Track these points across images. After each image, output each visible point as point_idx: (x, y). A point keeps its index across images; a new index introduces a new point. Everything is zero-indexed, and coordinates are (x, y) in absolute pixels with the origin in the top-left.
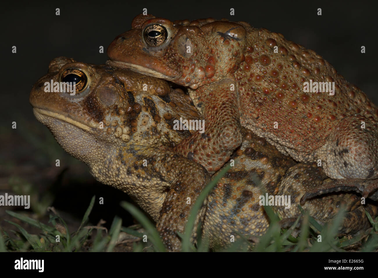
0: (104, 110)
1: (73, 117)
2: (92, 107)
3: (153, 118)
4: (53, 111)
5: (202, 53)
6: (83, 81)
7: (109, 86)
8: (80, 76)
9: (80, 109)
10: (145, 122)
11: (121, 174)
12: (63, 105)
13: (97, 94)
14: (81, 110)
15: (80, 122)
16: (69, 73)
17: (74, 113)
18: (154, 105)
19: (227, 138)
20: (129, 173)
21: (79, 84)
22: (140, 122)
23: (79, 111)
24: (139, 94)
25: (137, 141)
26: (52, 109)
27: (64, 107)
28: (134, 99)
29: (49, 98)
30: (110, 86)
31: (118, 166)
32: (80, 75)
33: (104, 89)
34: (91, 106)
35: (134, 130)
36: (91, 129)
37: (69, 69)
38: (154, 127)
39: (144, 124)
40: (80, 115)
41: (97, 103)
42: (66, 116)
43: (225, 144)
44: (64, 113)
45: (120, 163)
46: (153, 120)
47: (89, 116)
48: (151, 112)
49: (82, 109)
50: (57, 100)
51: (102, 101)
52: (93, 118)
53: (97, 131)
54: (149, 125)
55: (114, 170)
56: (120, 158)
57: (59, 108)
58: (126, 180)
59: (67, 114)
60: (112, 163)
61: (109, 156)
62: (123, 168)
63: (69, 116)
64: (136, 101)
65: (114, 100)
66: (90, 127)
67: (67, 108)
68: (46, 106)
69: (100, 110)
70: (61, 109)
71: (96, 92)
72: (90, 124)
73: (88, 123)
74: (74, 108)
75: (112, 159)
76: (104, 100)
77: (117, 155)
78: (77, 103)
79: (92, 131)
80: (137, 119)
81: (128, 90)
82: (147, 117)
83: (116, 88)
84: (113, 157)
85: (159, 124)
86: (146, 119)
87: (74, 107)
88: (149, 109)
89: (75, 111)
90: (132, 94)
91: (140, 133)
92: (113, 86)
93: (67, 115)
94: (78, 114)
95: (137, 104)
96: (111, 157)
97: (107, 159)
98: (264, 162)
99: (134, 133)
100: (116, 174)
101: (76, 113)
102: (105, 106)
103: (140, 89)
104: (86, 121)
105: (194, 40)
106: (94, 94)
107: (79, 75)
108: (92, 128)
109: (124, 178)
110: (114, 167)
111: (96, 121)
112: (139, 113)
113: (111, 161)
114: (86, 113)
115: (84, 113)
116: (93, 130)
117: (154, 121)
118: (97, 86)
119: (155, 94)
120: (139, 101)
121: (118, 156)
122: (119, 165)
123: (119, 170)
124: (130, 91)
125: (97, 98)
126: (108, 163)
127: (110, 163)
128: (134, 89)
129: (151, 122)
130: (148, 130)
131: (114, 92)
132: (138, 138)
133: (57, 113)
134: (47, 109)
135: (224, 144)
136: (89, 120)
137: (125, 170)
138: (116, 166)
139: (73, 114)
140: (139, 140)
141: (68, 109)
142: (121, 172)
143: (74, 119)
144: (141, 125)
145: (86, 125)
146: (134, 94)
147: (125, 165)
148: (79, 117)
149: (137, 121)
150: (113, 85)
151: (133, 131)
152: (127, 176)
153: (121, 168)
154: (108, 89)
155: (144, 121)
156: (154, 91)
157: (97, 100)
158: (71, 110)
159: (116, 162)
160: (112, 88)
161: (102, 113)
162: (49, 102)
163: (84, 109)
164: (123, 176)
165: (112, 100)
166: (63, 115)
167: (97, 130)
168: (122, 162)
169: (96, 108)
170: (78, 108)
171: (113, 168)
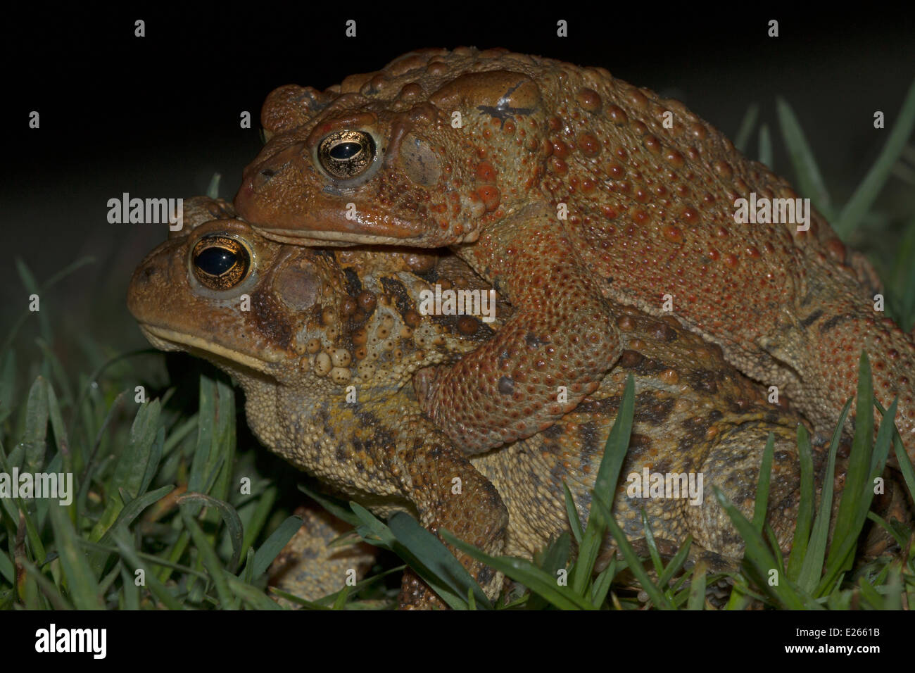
0: (293, 319)
1: (225, 341)
2: (265, 316)
3: (404, 318)
4: (179, 331)
5: (460, 160)
6: (240, 264)
7: (302, 265)
8: (234, 251)
9: (238, 322)
10: (384, 332)
11: (324, 457)
12: (202, 317)
13: (275, 285)
14: (240, 325)
15: (241, 351)
16: (209, 246)
17: (226, 332)
18: (405, 290)
19: (594, 345)
20: (341, 456)
21: (231, 271)
22: (372, 332)
23: (236, 328)
24: (370, 271)
25: (366, 377)
26: (178, 325)
27: (203, 320)
28: (359, 284)
29: (169, 301)
30: (304, 264)
31: (316, 438)
32: (233, 248)
33: (289, 271)
34: (262, 312)
35: (362, 354)
36: (267, 364)
37: (207, 237)
38: (405, 338)
39: (384, 335)
40: (239, 336)
41: (275, 305)
42: (209, 341)
43: (591, 358)
44: (204, 334)
45: (321, 432)
46: (403, 323)
47: (262, 336)
48: (398, 305)
49: (242, 322)
50: (186, 306)
51: (285, 299)
52: (269, 339)
53: (280, 369)
54: (394, 336)
55: (308, 445)
56: (322, 419)
57: (192, 322)
58: (334, 471)
59: (210, 336)
60: (301, 432)
61: (294, 417)
62: (327, 445)
63: (216, 341)
64: (364, 287)
65: (313, 295)
66: (265, 361)
67: (210, 323)
68: (165, 321)
69: (283, 322)
70: (198, 324)
71: (271, 281)
72: (265, 356)
73: (259, 353)
74: (226, 322)
75: (302, 424)
76: (291, 298)
77: (315, 412)
78: (230, 308)
79: (270, 370)
80: (367, 327)
81: (344, 266)
82: (389, 321)
83: (317, 265)
84: (303, 417)
85: (416, 330)
86: (387, 323)
87: (225, 318)
88: (394, 300)
89: (228, 328)
90: (355, 274)
91: (373, 357)
92: (310, 264)
93: (212, 337)
94: (236, 334)
95: (367, 292)
96: (299, 418)
97: (291, 422)
98: (668, 379)
99: (361, 360)
100: (312, 455)
101: (231, 333)
102: (293, 311)
103: (370, 260)
104: (254, 350)
105: (434, 140)
106: (269, 285)
107: (231, 250)
108: (268, 362)
109: (329, 467)
110: (308, 439)
111: (275, 348)
112: (372, 312)
113: (300, 426)
114: (254, 329)
115: (249, 331)
116: (270, 367)
117: (406, 324)
118: (274, 266)
119: (404, 270)
120: (369, 286)
121: (317, 417)
122: (318, 437)
123: (317, 446)
124: (350, 266)
125: (276, 293)
126: (293, 430)
127: (297, 431)
128: (357, 260)
129: (400, 330)
130: (389, 348)
131: (313, 277)
132: (367, 371)
133: (189, 333)
134: (165, 327)
135: (587, 358)
136: (262, 347)
137: (332, 448)
138: (312, 439)
139: (224, 335)
140: (369, 375)
141: (214, 324)
142: (324, 451)
143: (227, 347)
144: (374, 340)
145: (256, 357)
146: (358, 273)
147: (332, 436)
148: (238, 340)
149: (366, 331)
150: (309, 259)
151: (360, 356)
152: (336, 463)
153: (323, 444)
154: (298, 272)
155: (383, 328)
156: (403, 261)
157: (275, 298)
158: (218, 325)
159: (312, 428)
160: (308, 267)
161: (289, 327)
162: (169, 310)
163: (247, 322)
164: (328, 461)
165: (309, 297)
166: (203, 338)
167: (281, 366)
168: (326, 430)
169: (275, 316)
170: (235, 320)
171: (304, 442)
